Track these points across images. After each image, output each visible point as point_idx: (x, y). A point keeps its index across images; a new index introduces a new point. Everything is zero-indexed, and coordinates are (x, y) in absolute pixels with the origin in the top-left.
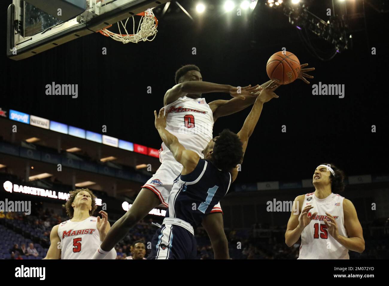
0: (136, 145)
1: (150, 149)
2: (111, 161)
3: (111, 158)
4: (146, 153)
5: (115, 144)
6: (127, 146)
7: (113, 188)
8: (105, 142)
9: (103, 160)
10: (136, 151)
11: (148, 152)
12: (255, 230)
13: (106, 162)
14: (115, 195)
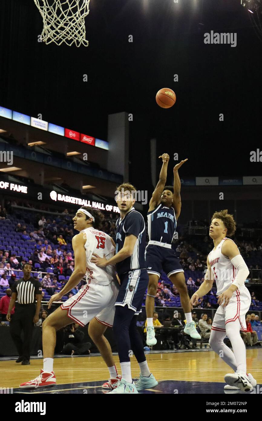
0: (68, 130)
1: (82, 135)
2: (39, 146)
3: (40, 143)
4: (78, 140)
5: (45, 127)
6: (58, 131)
7: (40, 175)
8: (33, 125)
9: (30, 144)
10: (67, 136)
11: (81, 138)
12: (190, 227)
13: (34, 146)
14: (42, 183)
